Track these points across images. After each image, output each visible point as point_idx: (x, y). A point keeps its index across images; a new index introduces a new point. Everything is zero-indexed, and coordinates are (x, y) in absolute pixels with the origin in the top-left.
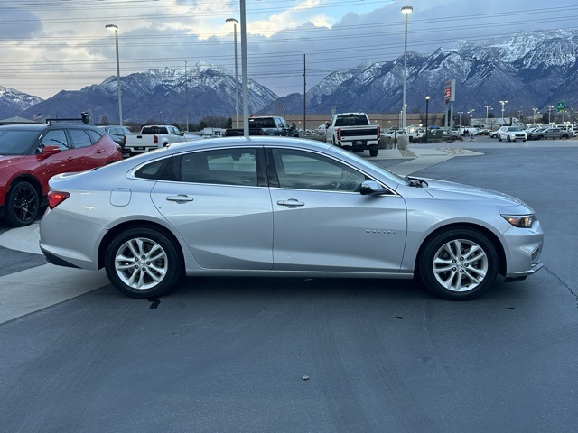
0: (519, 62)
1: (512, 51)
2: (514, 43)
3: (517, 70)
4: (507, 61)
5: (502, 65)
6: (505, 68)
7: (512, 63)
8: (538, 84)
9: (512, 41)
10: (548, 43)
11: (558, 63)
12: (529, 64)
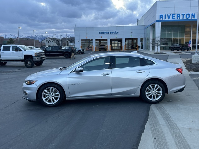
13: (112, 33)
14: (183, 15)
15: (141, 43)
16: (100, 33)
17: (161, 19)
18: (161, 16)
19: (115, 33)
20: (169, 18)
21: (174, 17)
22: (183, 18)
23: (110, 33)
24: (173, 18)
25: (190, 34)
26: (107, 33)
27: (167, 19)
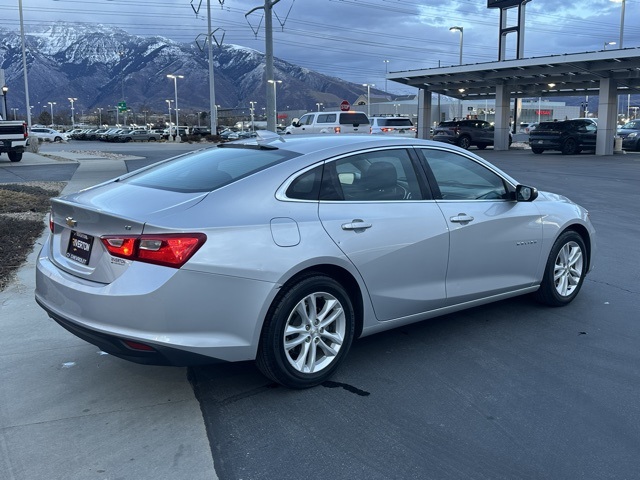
0: (60, 55)
1: (53, 42)
2: (54, 32)
3: (60, 64)
4: (47, 52)
5: (42, 57)
6: (46, 61)
7: (53, 56)
8: (84, 81)
9: (50, 31)
10: (90, 37)
11: (102, 60)
12: (72, 59)
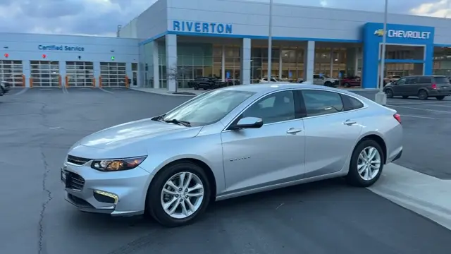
13: (70, 49)
14: (213, 25)
15: (134, 73)
16: (41, 47)
17: (176, 30)
18: (176, 24)
19: (78, 49)
20: (190, 29)
21: (199, 27)
22: (213, 31)
23: (64, 48)
24: (196, 31)
25: (221, 61)
26: (58, 48)
27: (186, 30)
